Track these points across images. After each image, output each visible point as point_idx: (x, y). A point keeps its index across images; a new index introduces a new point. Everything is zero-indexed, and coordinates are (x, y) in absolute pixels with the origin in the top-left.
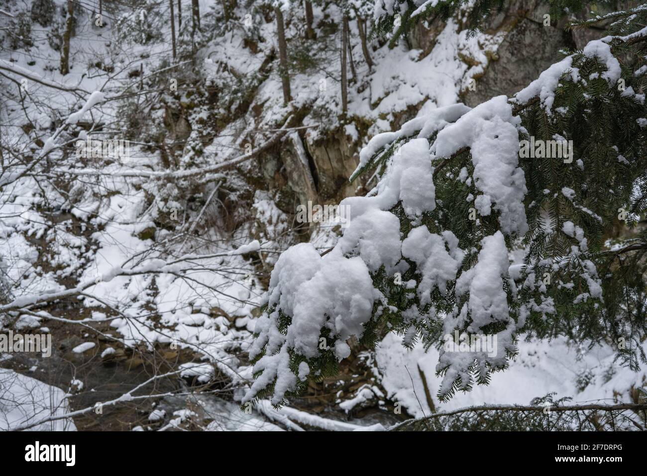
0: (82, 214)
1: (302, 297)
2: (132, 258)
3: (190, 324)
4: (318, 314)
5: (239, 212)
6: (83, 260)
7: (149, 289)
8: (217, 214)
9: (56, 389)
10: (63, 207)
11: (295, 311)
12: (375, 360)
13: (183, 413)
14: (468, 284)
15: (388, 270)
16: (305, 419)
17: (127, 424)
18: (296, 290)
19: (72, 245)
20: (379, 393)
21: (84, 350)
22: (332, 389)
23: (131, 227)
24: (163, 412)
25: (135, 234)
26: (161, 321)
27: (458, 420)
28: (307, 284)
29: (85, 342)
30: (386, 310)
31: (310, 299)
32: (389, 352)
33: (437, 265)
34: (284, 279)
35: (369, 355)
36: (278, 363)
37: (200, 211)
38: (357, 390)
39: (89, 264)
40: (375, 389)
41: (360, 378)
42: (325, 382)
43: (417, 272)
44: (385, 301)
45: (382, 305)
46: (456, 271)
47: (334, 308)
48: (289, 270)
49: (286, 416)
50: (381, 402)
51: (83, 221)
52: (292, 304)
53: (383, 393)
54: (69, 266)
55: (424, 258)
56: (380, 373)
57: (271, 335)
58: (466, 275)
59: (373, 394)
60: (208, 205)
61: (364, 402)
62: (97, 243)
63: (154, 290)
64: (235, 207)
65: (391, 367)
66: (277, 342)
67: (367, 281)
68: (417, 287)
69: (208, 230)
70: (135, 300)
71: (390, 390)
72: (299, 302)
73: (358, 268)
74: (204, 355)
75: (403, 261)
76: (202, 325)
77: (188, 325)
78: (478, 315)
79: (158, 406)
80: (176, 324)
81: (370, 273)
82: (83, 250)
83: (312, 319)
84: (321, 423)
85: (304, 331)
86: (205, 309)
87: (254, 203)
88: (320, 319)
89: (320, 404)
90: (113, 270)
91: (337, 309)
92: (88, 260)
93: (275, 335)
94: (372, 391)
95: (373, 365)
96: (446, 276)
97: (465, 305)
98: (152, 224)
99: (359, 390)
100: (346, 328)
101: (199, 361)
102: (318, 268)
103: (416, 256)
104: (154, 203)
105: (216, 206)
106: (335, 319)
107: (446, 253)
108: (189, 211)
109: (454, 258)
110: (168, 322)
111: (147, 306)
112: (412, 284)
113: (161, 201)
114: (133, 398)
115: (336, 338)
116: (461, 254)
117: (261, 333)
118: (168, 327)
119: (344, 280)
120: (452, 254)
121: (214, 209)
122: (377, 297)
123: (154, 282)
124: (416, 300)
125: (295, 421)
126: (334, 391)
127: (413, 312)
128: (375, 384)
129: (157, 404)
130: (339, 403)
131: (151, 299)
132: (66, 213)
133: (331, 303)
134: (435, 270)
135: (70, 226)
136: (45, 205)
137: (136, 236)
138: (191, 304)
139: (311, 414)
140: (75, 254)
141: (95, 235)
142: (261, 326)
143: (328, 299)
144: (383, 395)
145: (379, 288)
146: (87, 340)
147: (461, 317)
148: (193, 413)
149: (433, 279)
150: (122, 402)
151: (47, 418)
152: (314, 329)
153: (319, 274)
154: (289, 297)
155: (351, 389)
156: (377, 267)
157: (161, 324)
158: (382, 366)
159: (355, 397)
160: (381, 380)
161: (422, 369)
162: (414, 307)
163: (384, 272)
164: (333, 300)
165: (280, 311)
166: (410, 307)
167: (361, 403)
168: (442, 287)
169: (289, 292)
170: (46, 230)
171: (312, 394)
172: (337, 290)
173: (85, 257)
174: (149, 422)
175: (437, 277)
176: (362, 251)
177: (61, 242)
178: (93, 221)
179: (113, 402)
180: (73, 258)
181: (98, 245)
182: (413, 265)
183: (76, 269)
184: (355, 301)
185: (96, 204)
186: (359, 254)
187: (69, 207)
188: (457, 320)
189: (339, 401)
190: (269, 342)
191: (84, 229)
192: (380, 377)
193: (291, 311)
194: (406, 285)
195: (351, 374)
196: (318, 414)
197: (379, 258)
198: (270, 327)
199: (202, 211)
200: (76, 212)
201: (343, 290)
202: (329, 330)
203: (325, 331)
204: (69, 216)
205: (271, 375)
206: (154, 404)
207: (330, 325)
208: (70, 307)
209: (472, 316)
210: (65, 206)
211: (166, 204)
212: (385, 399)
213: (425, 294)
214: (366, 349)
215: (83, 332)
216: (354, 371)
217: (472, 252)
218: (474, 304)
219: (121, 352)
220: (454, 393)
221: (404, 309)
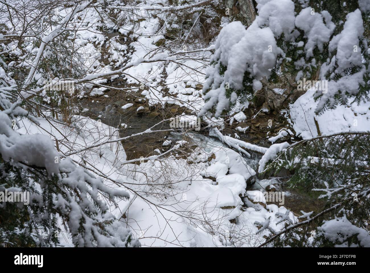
0: (125, 32)
1: (233, 53)
2: (149, 53)
3: (185, 93)
4: (243, 63)
5: (212, 30)
6: (126, 58)
7: (162, 74)
8: (200, 31)
9: (112, 127)
10: (114, 28)
11: (229, 62)
12: (289, 114)
13: (181, 142)
14: (336, 44)
15: (286, 36)
16: (249, 146)
17: (151, 147)
18: (230, 49)
19: (119, 50)
20: (291, 133)
21: (128, 107)
22: (264, 130)
23: (151, 40)
24: (170, 141)
25: (154, 43)
26: (169, 92)
27: (333, 140)
28: (236, 45)
29: (128, 103)
30: (284, 60)
31: (238, 54)
32: (298, 110)
33: (317, 32)
34: (223, 44)
35: (286, 112)
36: (219, 93)
37: (190, 30)
38: (279, 131)
39: (129, 60)
40: (289, 131)
41: (280, 124)
42: (260, 126)
43: (304, 37)
44: (284, 55)
45: (282, 57)
46: (329, 36)
47: (252, 59)
48: (226, 37)
49: (238, 145)
50: (292, 138)
51: (125, 36)
52: (227, 58)
53: (293, 133)
54: (118, 61)
55: (309, 28)
56: (292, 122)
57: (215, 78)
58: (335, 38)
59: (287, 133)
60: (194, 26)
61: (282, 138)
62: (133, 48)
63: (165, 74)
64: (210, 27)
65: (298, 118)
66: (219, 81)
67: (273, 42)
68: (304, 46)
69: (195, 41)
70: (154, 80)
71: (298, 131)
72: (231, 56)
73: (268, 34)
74: (193, 111)
75: (296, 30)
76: (192, 94)
77: (184, 94)
78: (342, 62)
79: (168, 138)
80: (177, 94)
81: (275, 38)
82: (126, 52)
83: (239, 66)
84: (258, 149)
85: (235, 73)
86: (193, 85)
87: (220, 24)
88: (244, 66)
89: (257, 138)
90: (139, 59)
91: (255, 60)
92: (129, 58)
93: (217, 77)
94: (287, 132)
95: (288, 118)
96: (323, 40)
97: (334, 57)
98: (163, 37)
99: (280, 131)
100: (259, 71)
101: (190, 114)
102: (243, 35)
103: (304, 26)
104: (164, 25)
105: (199, 27)
106: (253, 66)
107: (324, 25)
108: (184, 30)
109: (329, 28)
110: (173, 92)
111: (161, 83)
112: (301, 44)
113: (168, 24)
114: (152, 131)
115: (253, 78)
116: (333, 26)
117: (210, 77)
118: (173, 95)
119: (259, 42)
120: (328, 25)
121: (198, 28)
122: (279, 53)
123: (164, 70)
124: (304, 55)
125: (243, 148)
126: (265, 131)
127: (301, 62)
128: (289, 128)
129: (167, 137)
130: (268, 138)
131: (164, 79)
132: (116, 31)
133: (251, 56)
134: (316, 35)
135: (118, 39)
136: (105, 28)
137: (154, 44)
138: (185, 83)
139: (252, 144)
140: (121, 55)
141: (132, 44)
142: (210, 73)
143: (249, 54)
144: (293, 134)
145: (281, 47)
146: (129, 102)
147: (331, 64)
148: (186, 142)
149: (314, 41)
150: (146, 133)
151: (106, 141)
152: (240, 73)
153: (243, 39)
154: (226, 54)
155: (275, 130)
156: (279, 34)
157: (169, 93)
158: (293, 118)
159: (277, 135)
160: (292, 126)
161: (316, 120)
162: (302, 59)
163: (284, 37)
164: (252, 54)
165: (221, 63)
166: (300, 59)
167: (280, 138)
168: (321, 47)
169: (226, 51)
170: (105, 41)
171: (253, 133)
172: (254, 48)
173: (126, 56)
174: (163, 146)
175: (317, 40)
176: (270, 24)
177: (114, 48)
178: (131, 36)
179: (142, 133)
180: (121, 57)
181: (133, 50)
182: (302, 32)
183: (122, 63)
184: (265, 55)
185: (132, 26)
186: (268, 26)
187: (117, 28)
188: (329, 66)
189: (268, 137)
190: (214, 82)
191: (126, 40)
192: (292, 124)
193: (227, 63)
194: (297, 45)
195: (275, 122)
196: (256, 144)
197: (281, 27)
198: (215, 73)
199: (191, 30)
200: (122, 31)
201: (258, 48)
202: (249, 73)
203: (247, 73)
204: (117, 33)
205: (215, 100)
206: (165, 137)
207: (250, 70)
208: (119, 84)
209: (338, 63)
210: (116, 28)
211: (171, 26)
212: (294, 136)
213: (310, 51)
214: (284, 108)
215: (127, 97)
216: (277, 120)
217: (340, 24)
218: (340, 56)
219: (147, 108)
220: (325, 110)
221: (296, 60)
